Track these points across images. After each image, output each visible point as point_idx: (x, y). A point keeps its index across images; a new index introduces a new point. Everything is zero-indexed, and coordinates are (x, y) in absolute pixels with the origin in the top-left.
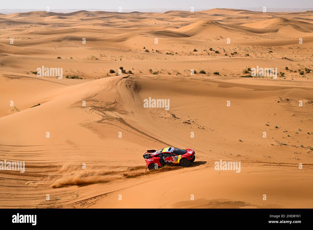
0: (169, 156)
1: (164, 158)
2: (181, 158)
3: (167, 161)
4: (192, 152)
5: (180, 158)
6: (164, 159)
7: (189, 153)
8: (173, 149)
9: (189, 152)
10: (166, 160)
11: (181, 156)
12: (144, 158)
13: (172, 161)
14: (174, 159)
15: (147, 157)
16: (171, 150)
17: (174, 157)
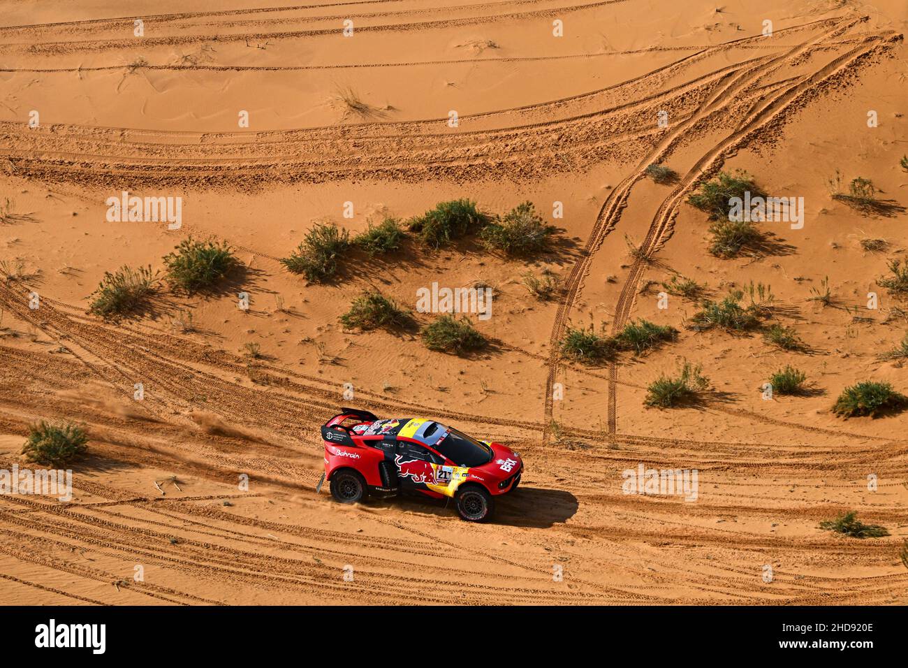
0: (420, 456)
1: (400, 462)
2: (464, 479)
3: (407, 474)
4: (514, 463)
5: (461, 477)
6: (399, 465)
7: (502, 468)
8: (441, 432)
9: (499, 462)
10: (404, 471)
11: (466, 470)
12: (324, 436)
13: (426, 480)
14: (436, 474)
15: (339, 437)
16: (436, 434)
17: (437, 468)
